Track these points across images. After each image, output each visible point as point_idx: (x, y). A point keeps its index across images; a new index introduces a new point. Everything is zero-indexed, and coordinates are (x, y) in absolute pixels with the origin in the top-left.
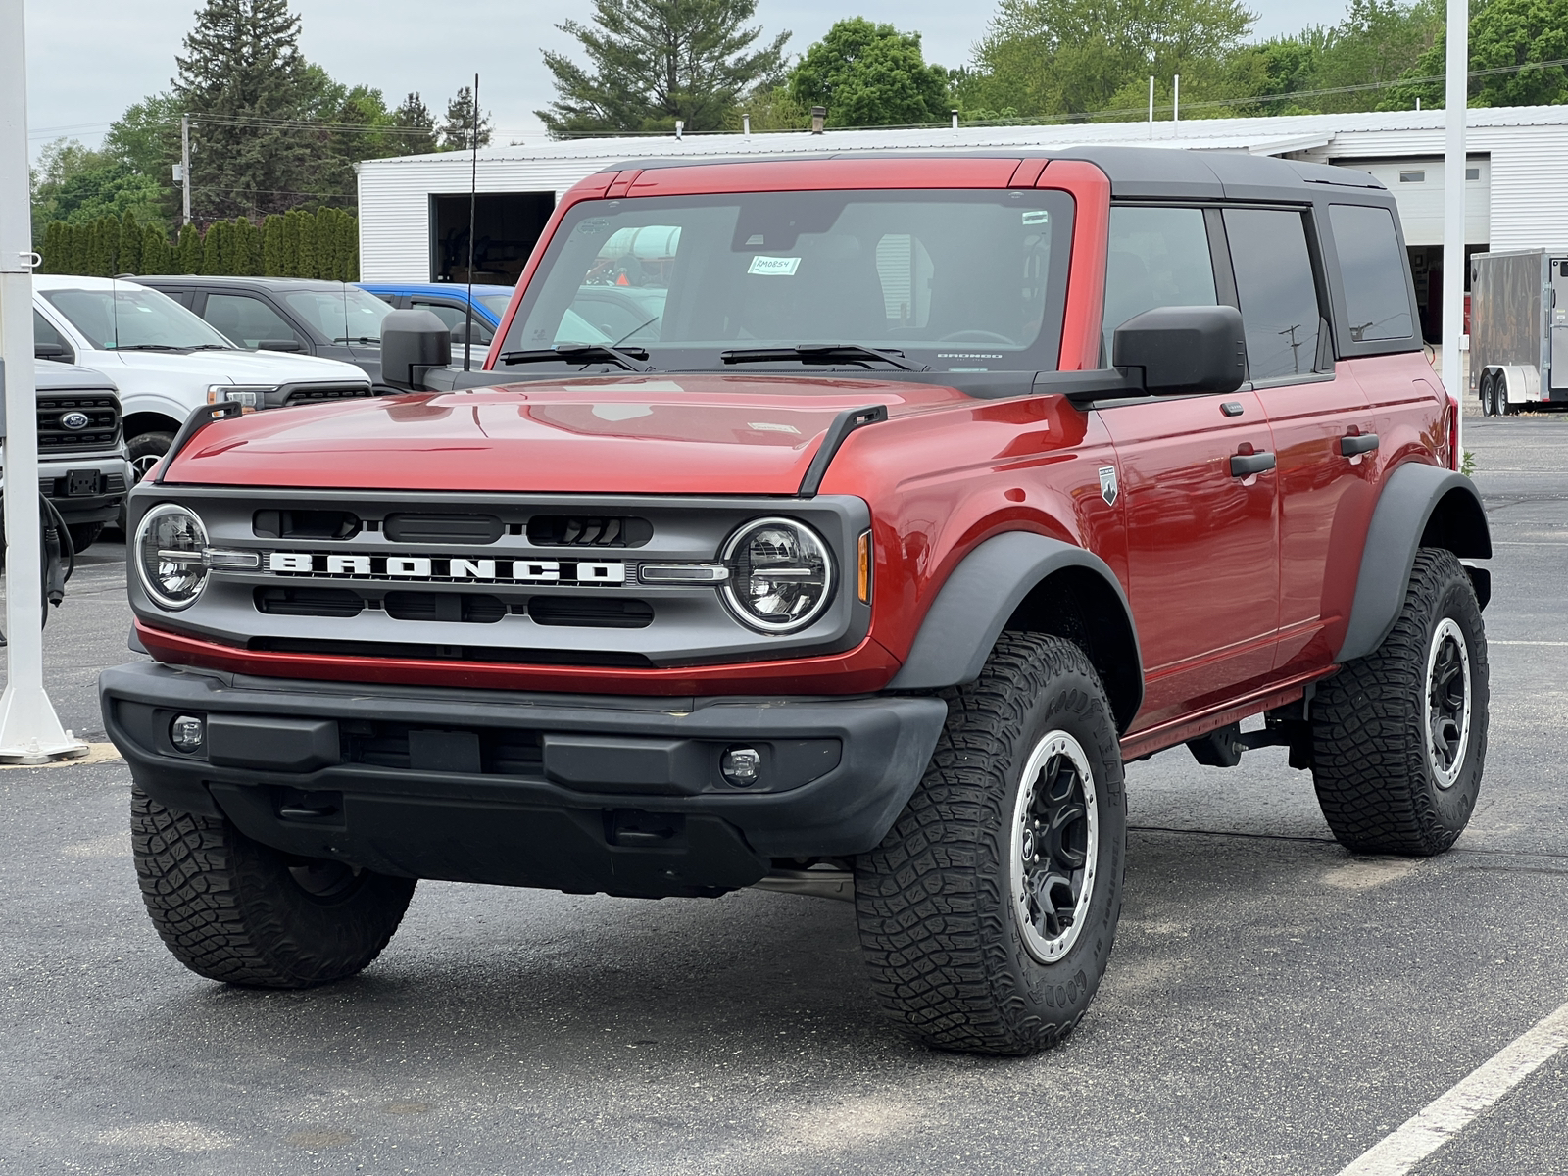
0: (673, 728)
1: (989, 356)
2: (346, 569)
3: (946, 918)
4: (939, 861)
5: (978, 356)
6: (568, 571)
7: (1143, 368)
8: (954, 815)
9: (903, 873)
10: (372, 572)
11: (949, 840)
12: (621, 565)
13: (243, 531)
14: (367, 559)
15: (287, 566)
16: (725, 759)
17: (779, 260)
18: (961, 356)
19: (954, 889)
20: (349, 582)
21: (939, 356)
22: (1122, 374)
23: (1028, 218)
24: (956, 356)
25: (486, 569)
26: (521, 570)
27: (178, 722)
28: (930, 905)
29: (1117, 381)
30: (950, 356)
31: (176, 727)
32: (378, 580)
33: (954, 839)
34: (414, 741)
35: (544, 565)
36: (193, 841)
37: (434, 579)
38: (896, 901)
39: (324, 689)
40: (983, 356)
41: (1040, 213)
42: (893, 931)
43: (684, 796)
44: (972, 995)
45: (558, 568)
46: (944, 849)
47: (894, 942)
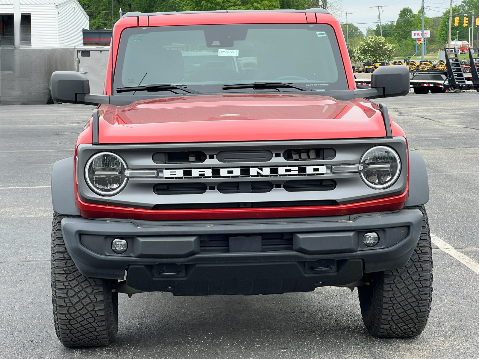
0: (351, 227)
1: (324, 85)
2: (200, 175)
3: (420, 289)
4: (418, 268)
5: (320, 85)
6: (302, 170)
7: (384, 88)
8: (421, 251)
9: (404, 274)
10: (212, 175)
11: (421, 260)
12: (324, 167)
13: (148, 162)
14: (210, 170)
15: (171, 175)
16: (364, 238)
17: (230, 50)
18: (314, 85)
19: (424, 278)
20: (202, 180)
21: (307, 85)
22: (377, 90)
23: (319, 34)
24: (313, 85)
25: (266, 171)
26: (282, 171)
27: (114, 241)
28: (414, 285)
29: (376, 93)
30: (311, 85)
31: (114, 244)
32: (216, 178)
33: (423, 260)
34: (232, 241)
35: (292, 168)
36: (89, 290)
37: (242, 177)
38: (401, 284)
39: (188, 224)
40: (322, 85)
41: (323, 32)
42: (398, 296)
43: (352, 252)
44: (422, 316)
45: (297, 169)
46: (419, 264)
47: (397, 300)
